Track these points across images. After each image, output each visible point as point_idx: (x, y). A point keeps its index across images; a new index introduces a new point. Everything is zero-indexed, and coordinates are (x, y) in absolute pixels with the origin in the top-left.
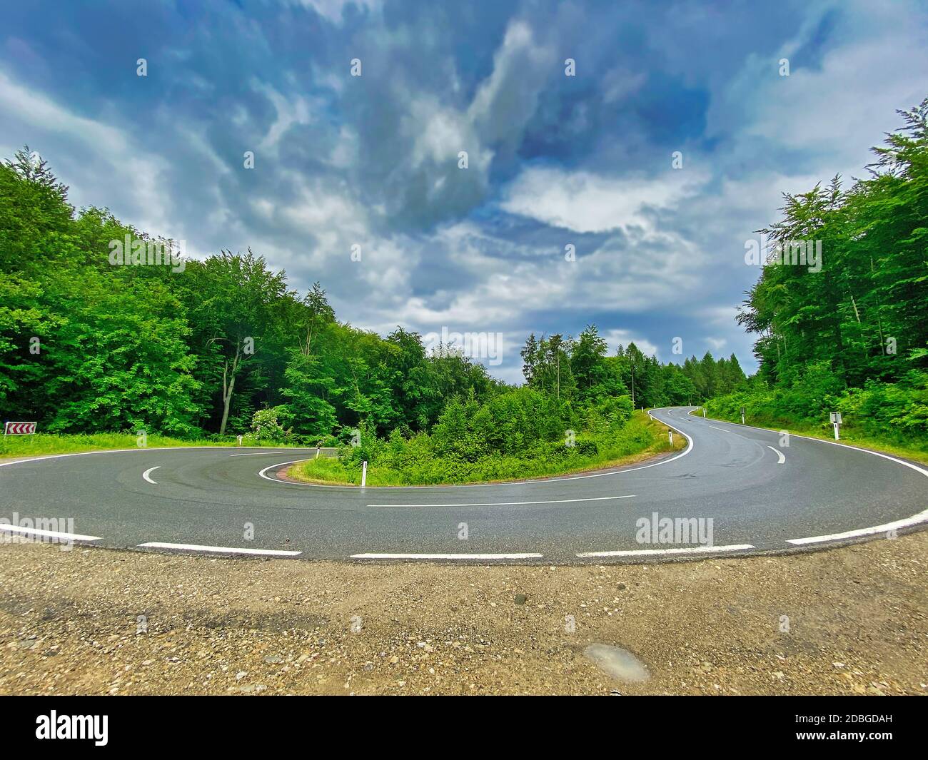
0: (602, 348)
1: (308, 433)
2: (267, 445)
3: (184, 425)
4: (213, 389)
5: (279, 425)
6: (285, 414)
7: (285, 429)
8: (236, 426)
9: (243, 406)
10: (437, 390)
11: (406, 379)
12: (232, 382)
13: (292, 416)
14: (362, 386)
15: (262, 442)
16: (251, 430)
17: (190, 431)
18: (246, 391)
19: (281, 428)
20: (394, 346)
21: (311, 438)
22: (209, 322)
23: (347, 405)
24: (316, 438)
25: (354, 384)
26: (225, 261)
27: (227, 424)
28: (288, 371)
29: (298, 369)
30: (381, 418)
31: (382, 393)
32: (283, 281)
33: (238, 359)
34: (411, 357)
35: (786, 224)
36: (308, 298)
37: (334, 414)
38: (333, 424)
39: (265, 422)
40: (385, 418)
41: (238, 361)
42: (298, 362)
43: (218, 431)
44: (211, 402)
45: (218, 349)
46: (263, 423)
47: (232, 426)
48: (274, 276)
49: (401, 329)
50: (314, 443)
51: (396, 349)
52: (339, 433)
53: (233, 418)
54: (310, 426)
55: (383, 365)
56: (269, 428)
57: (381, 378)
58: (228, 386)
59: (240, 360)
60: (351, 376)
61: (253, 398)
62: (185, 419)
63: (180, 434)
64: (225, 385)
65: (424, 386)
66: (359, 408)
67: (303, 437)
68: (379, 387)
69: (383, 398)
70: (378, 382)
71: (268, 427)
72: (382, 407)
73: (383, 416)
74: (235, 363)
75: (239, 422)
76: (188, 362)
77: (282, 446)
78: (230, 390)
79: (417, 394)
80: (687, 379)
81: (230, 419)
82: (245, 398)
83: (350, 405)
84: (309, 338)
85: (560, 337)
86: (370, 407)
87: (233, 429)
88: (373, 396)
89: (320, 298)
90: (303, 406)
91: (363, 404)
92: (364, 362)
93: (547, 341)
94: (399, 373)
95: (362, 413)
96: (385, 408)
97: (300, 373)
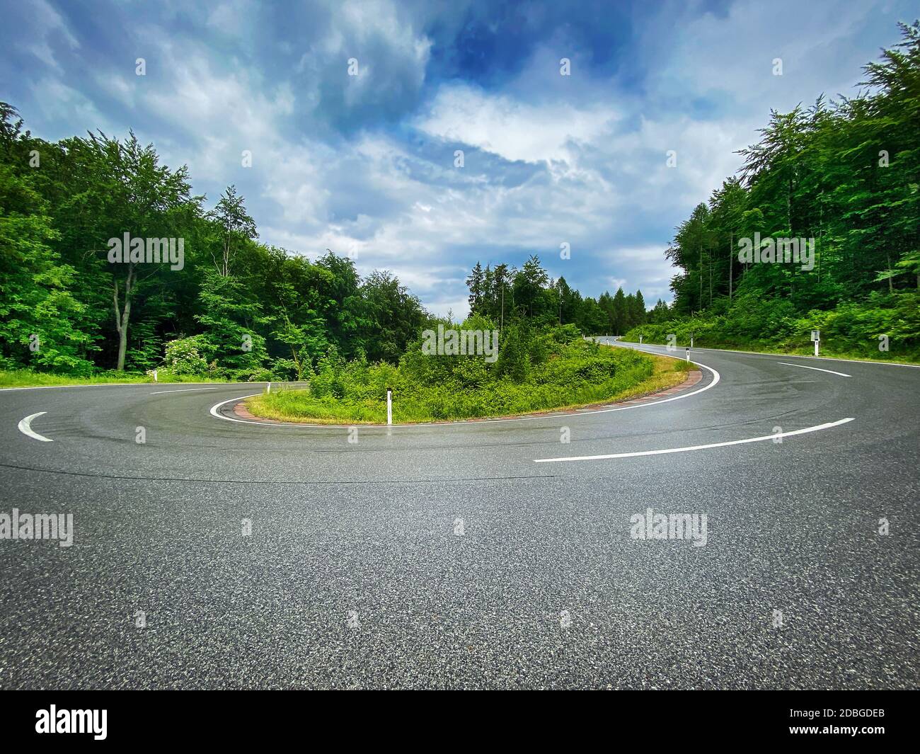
0: (543, 280)
1: (234, 366)
2: (191, 381)
3: (67, 358)
4: (102, 314)
5: (201, 357)
6: (206, 345)
7: (209, 362)
8: (139, 361)
9: (145, 337)
10: (374, 321)
11: (341, 309)
12: (127, 308)
13: (215, 348)
14: (291, 315)
15: (183, 377)
16: (164, 364)
17: (78, 366)
18: (148, 319)
19: (204, 360)
20: (325, 272)
21: (240, 373)
22: (83, 228)
23: (276, 335)
24: (247, 372)
25: (283, 312)
26: (97, 146)
27: (126, 358)
28: (203, 294)
29: (217, 293)
30: (315, 350)
31: (315, 323)
32: (184, 181)
33: (132, 278)
34: (345, 285)
35: (764, 146)
36: (222, 205)
37: (264, 346)
38: (263, 357)
39: (183, 353)
40: (319, 351)
41: (132, 282)
42: (216, 284)
43: (116, 367)
44: (99, 332)
45: (102, 264)
46: (180, 355)
47: (133, 361)
48: (173, 173)
49: (331, 253)
50: (244, 378)
51: (329, 275)
52: (273, 366)
53: (133, 351)
54: (237, 359)
55: (314, 293)
56: (189, 361)
57: (312, 307)
58: (122, 313)
59: (135, 281)
60: (279, 303)
61: (158, 327)
62: (67, 350)
63: (63, 369)
64: (117, 310)
65: (360, 316)
66: (290, 339)
67: (231, 370)
68: (310, 316)
69: (317, 329)
70: (310, 311)
71: (187, 360)
72: (315, 339)
73: (317, 348)
74: (128, 283)
75: (142, 356)
76: (60, 274)
77: (208, 381)
78: (126, 317)
79: (354, 325)
80: (603, 312)
81: (129, 352)
82: (147, 327)
83: (280, 336)
84: (227, 254)
85: (505, 266)
86: (303, 339)
87: (136, 365)
88: (305, 327)
89: (236, 206)
90: (225, 337)
91: (295, 336)
92: (292, 287)
93: (492, 270)
94: (333, 302)
95: (294, 344)
96: (320, 340)
97: (218, 297)
